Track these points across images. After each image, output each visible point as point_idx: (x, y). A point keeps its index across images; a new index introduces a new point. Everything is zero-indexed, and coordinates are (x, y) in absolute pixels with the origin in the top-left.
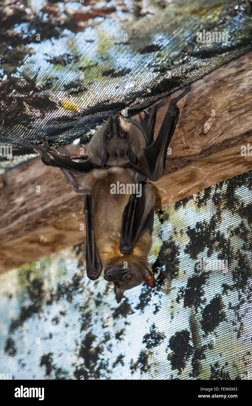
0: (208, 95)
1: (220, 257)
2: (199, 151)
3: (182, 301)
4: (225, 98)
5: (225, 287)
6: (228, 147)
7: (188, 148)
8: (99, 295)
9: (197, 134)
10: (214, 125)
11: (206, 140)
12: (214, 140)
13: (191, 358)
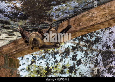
0: (81, 18)
1: (80, 51)
2: (79, 29)
3: (71, 60)
4: (85, 18)
5: (82, 57)
6: (86, 28)
7: (76, 29)
8: (50, 59)
9: (78, 26)
10: (82, 24)
11: (81, 27)
12: (83, 27)
13: (74, 71)
